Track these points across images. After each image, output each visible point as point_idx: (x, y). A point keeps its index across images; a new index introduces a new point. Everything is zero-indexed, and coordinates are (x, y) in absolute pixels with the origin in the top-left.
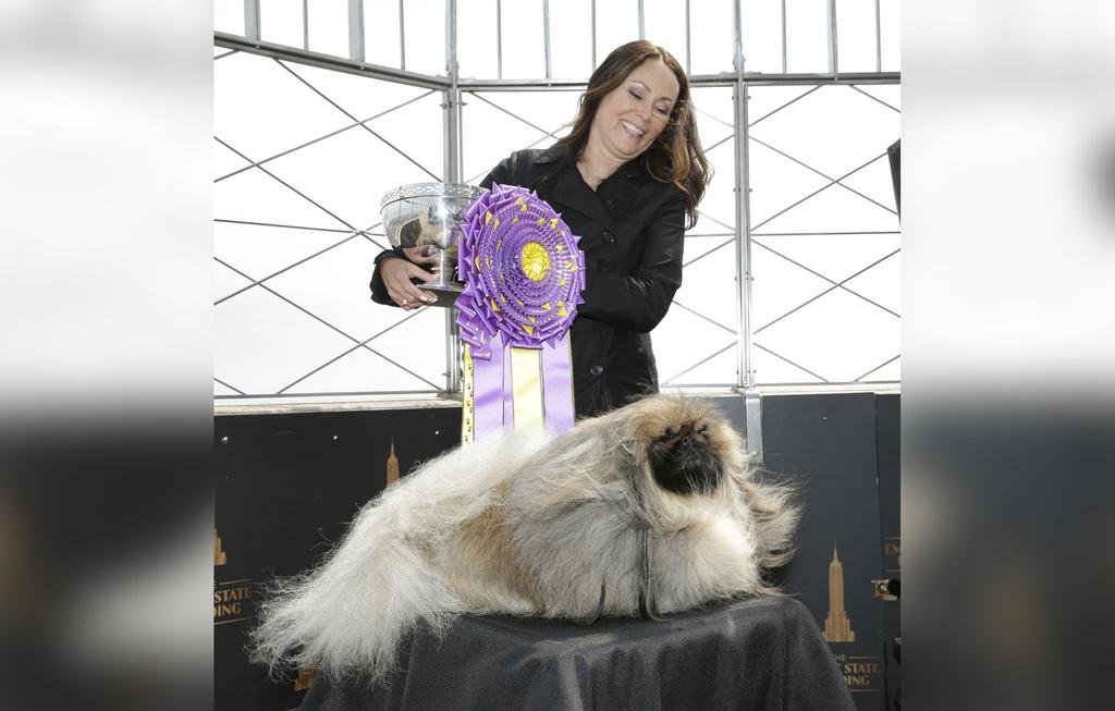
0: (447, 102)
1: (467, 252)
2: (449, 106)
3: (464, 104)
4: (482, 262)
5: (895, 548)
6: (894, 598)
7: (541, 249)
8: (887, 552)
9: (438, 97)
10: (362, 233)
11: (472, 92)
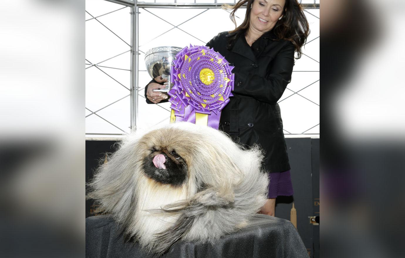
0: (132, 12)
1: (175, 71)
2: (133, 13)
3: (140, 13)
4: (182, 76)
5: (318, 203)
6: (317, 224)
7: (211, 71)
8: (315, 205)
9: (129, 9)
10: (95, 65)
11: (143, 8)
